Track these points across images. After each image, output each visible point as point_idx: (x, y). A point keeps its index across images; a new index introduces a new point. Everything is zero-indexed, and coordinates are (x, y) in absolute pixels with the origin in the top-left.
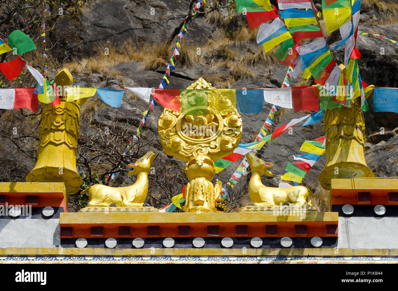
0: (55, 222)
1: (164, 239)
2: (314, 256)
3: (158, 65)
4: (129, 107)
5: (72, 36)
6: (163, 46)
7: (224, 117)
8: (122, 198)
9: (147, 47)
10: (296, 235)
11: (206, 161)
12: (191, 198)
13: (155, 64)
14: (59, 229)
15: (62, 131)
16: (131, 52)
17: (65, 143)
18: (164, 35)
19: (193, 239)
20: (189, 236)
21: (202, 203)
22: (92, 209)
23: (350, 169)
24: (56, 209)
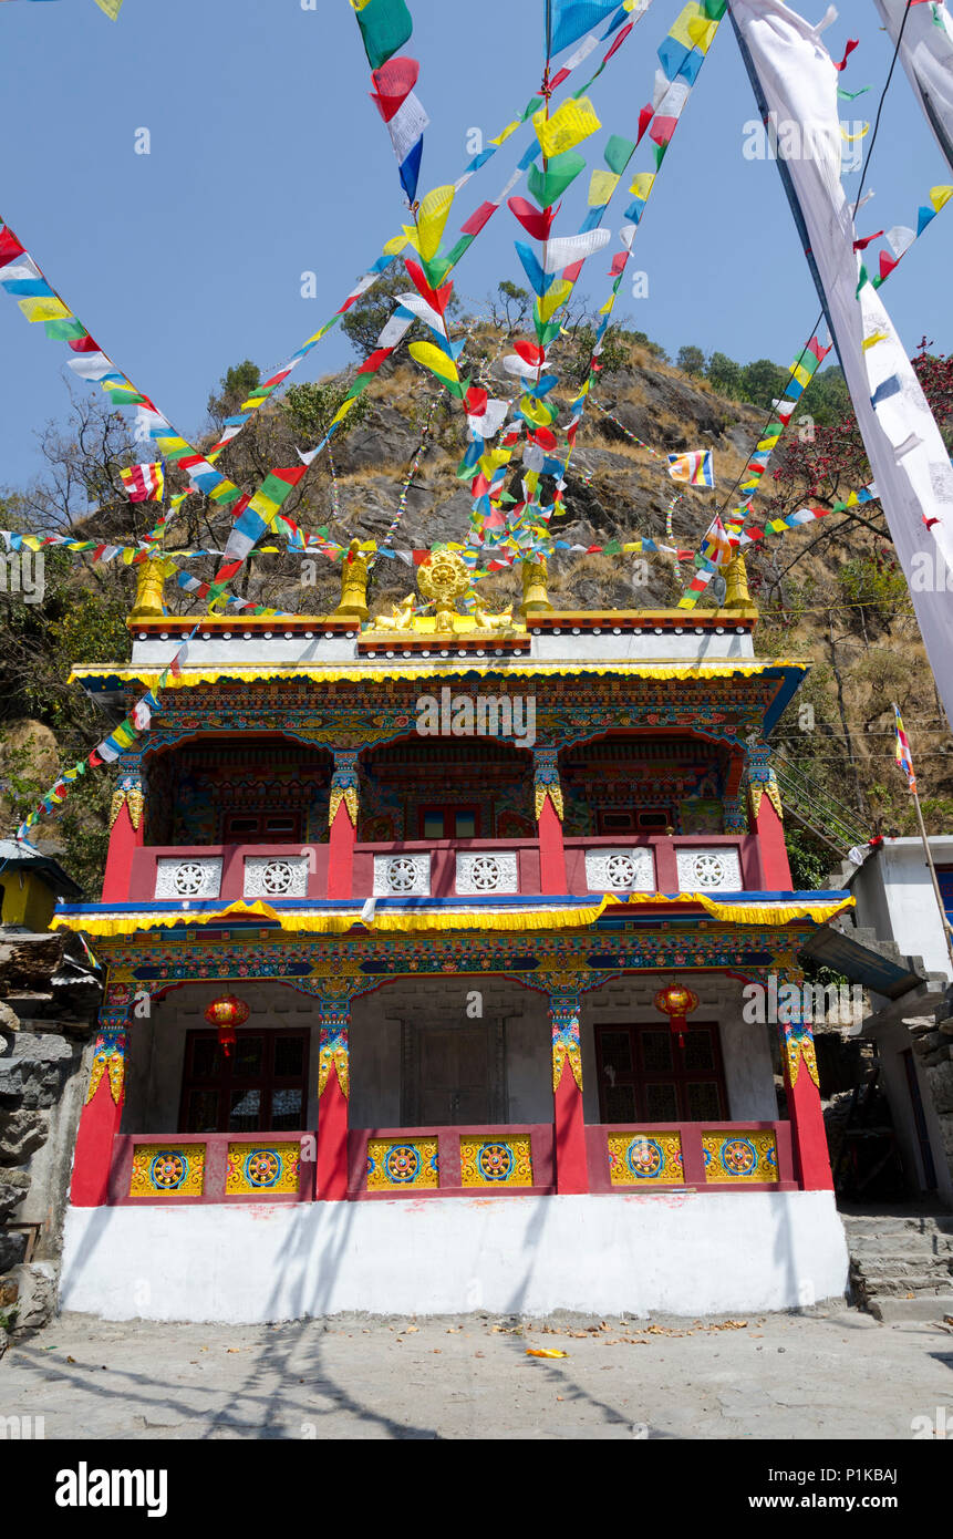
0: (354, 642)
1: (422, 652)
4: (382, 512)
5: (340, 456)
6: (405, 463)
7: (458, 570)
8: (395, 624)
10: (505, 648)
11: (448, 600)
14: (357, 647)
15: (356, 582)
17: (358, 590)
18: (405, 455)
19: (440, 652)
20: (438, 650)
21: (446, 627)
22: (378, 633)
24: (355, 633)
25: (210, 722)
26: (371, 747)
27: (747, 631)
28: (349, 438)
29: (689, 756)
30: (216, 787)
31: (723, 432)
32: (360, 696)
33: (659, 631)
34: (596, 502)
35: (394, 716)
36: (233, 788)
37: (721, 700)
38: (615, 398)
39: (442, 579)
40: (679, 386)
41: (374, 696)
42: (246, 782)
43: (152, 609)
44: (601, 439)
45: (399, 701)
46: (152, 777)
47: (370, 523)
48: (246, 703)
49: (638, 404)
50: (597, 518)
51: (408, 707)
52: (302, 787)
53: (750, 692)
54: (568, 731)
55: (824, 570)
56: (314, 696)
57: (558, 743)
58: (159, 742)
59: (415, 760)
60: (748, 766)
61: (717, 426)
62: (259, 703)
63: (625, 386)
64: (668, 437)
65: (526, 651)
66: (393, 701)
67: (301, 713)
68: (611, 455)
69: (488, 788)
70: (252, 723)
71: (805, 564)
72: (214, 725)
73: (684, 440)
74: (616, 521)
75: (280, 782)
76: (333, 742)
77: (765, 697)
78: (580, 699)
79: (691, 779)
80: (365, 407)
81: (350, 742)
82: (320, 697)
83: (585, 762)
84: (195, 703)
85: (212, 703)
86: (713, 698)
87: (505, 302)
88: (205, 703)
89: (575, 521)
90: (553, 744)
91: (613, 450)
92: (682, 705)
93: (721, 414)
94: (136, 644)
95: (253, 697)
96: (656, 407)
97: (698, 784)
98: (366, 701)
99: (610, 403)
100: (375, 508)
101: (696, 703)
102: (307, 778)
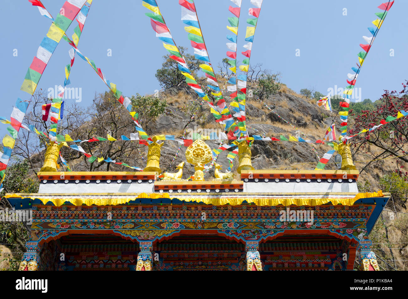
0: (153, 185)
1: (188, 190)
2: (236, 195)
3: (180, 137)
4: (171, 150)
5: (153, 127)
6: (182, 130)
7: (206, 151)
8: (174, 177)
9: (177, 131)
10: (230, 188)
11: (201, 165)
12: (196, 177)
13: (179, 136)
14: (154, 187)
15: (155, 155)
16: (172, 133)
17: (156, 159)
18: (182, 128)
19: (197, 190)
20: (196, 189)
21: (200, 178)
22: (165, 180)
23: (247, 167)
24: (153, 180)
25: (75, 225)
26: (159, 239)
27: (354, 181)
28: (157, 119)
29: (326, 249)
30: (78, 263)
31: (322, 120)
32: (154, 212)
33: (309, 181)
34: (268, 146)
35: (172, 223)
36: (87, 264)
37: (343, 216)
38: (275, 105)
39: (198, 155)
40: (302, 101)
41: (162, 212)
42: (94, 260)
43: (51, 168)
44: (269, 121)
45: (175, 215)
46: (43, 255)
47: (165, 155)
48: (95, 215)
49: (285, 107)
50: (269, 154)
51: (180, 218)
52: (122, 264)
53: (358, 211)
54: (264, 231)
55: (373, 180)
56: (130, 212)
57: (259, 237)
58: (48, 235)
59: (183, 249)
60: (360, 250)
61: (320, 118)
62: (102, 215)
63: (279, 100)
64: (299, 121)
65: (241, 190)
66: (172, 214)
67: (124, 220)
68: (274, 127)
69: (221, 265)
70: (97, 226)
71: (364, 176)
72: (77, 227)
73: (306, 123)
74: (277, 155)
75: (112, 261)
76: (140, 236)
77: (366, 214)
78: (270, 214)
79: (328, 260)
80: (164, 106)
81: (148, 236)
82: (134, 212)
83: (272, 251)
84: (68, 215)
85: (77, 215)
86: (339, 214)
87: (226, 67)
88: (74, 215)
89: (259, 155)
90: (256, 238)
91: (275, 125)
92: (323, 218)
93: (321, 113)
94: (41, 185)
95: (99, 212)
96: (293, 109)
97: (332, 264)
98: (158, 215)
99: (273, 106)
100: (168, 148)
101: (331, 217)
102: (125, 258)
